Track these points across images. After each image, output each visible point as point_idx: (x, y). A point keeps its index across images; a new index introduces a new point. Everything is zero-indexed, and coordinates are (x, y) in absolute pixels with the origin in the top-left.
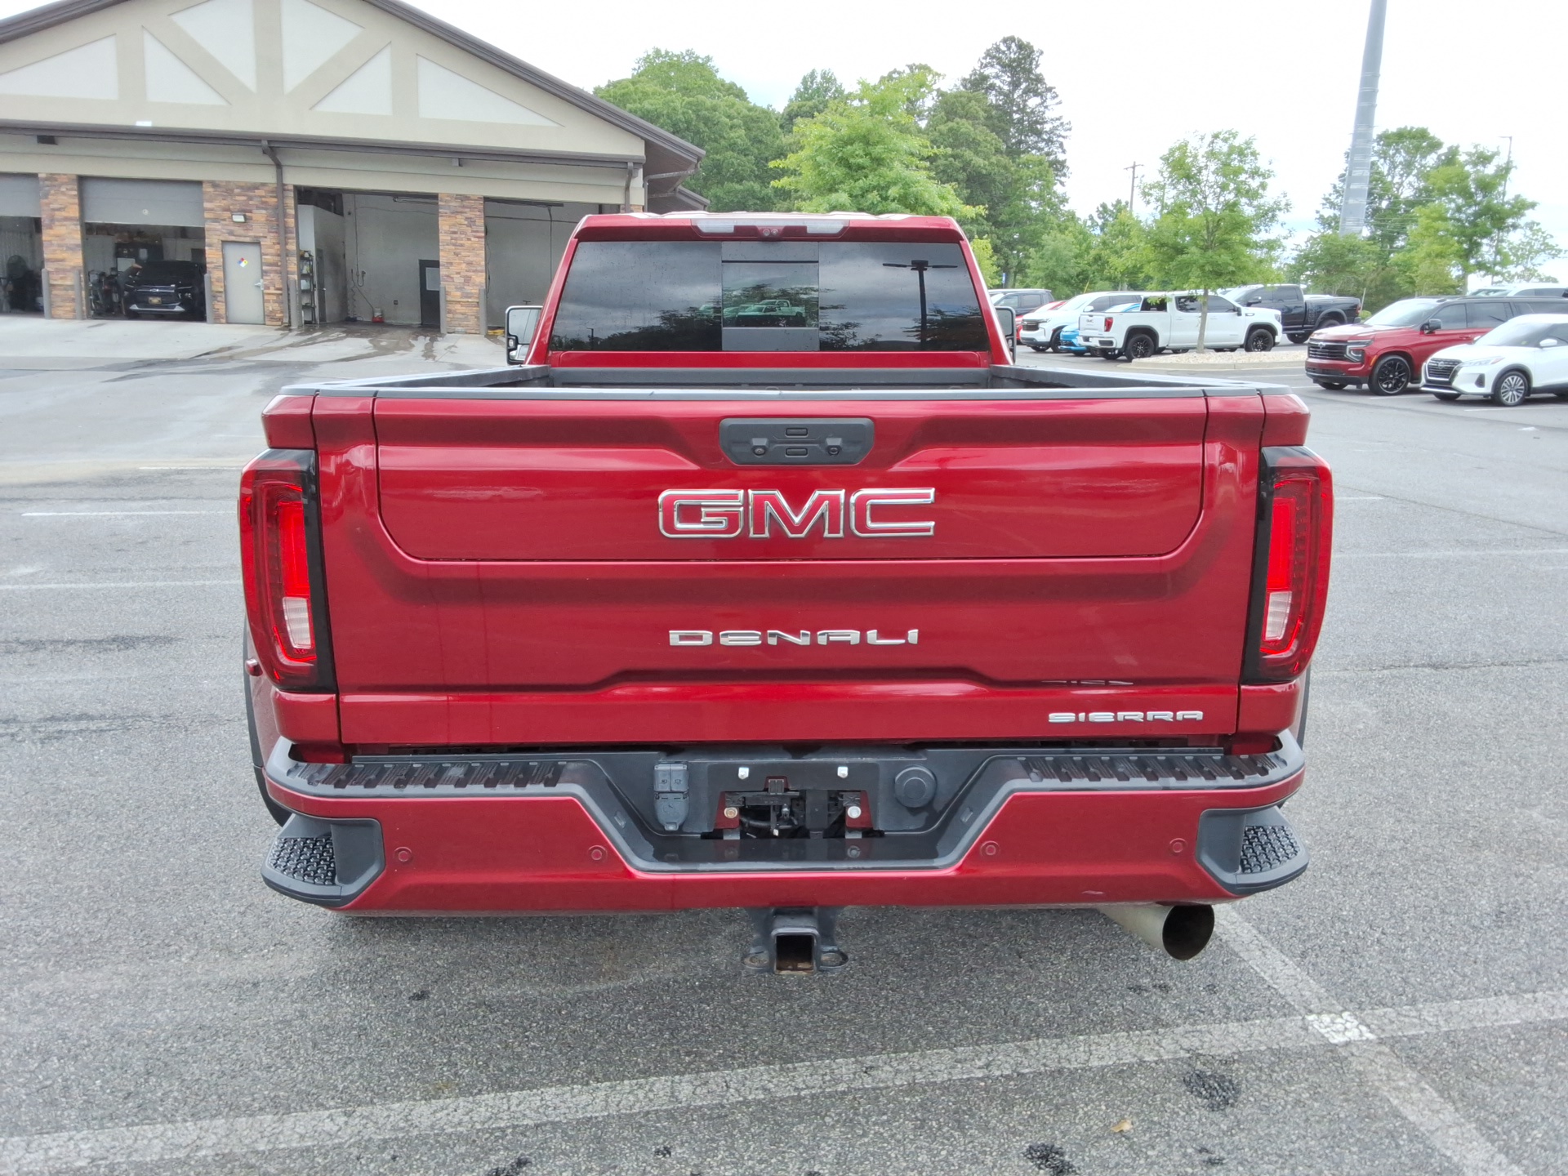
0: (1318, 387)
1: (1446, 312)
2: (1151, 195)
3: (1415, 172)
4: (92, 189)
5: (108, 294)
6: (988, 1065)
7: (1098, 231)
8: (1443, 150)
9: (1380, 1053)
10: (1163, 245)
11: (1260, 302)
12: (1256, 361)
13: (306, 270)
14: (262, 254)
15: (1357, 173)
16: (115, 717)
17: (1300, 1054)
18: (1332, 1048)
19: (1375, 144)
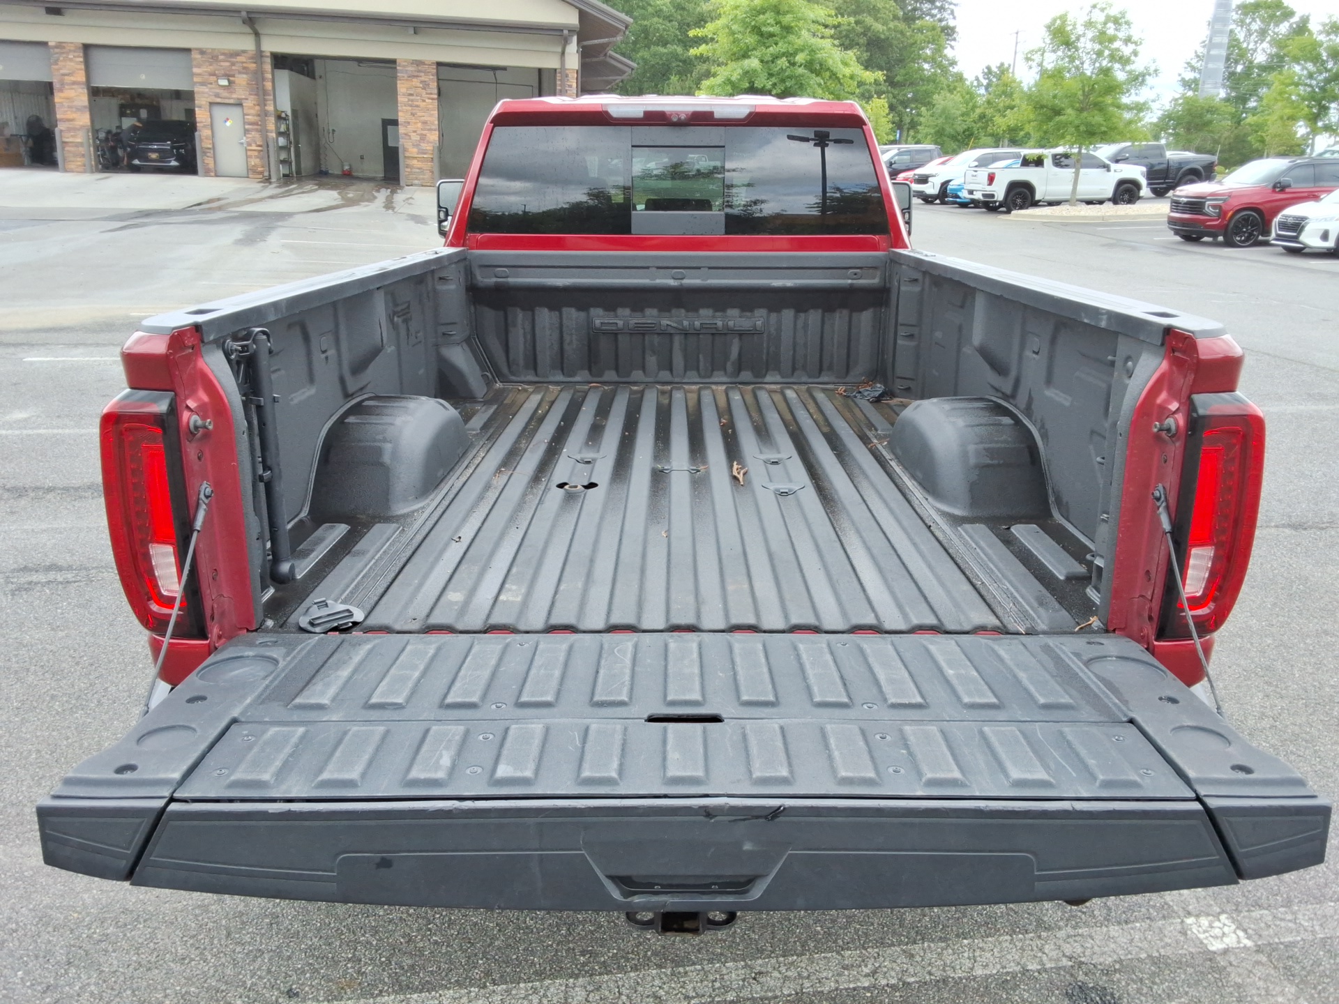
0: (1178, 238)
1: (1297, 172)
2: (1033, 60)
3: (1268, 39)
4: (96, 55)
5: (113, 150)
6: (874, 972)
7: (982, 91)
8: (1295, 19)
9: (1258, 963)
10: (1042, 107)
11: (1127, 159)
12: (1122, 213)
13: (283, 128)
14: (244, 115)
15: (1217, 40)
16: (82, 568)
17: (1179, 964)
18: (1210, 956)
19: (1234, 13)
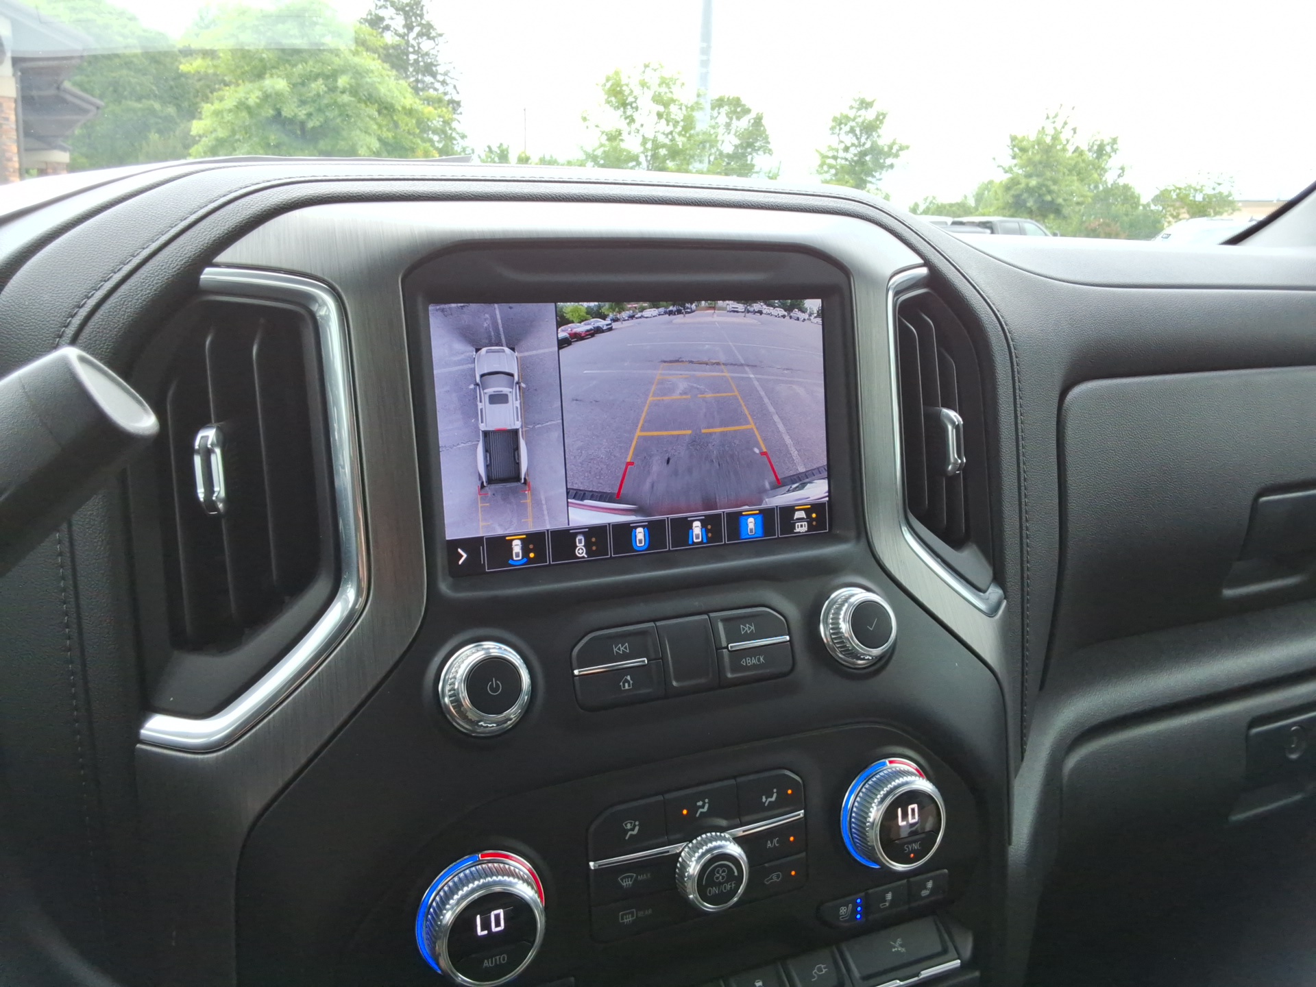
8: (753, 115)
